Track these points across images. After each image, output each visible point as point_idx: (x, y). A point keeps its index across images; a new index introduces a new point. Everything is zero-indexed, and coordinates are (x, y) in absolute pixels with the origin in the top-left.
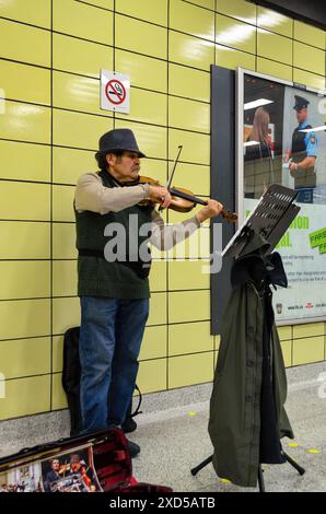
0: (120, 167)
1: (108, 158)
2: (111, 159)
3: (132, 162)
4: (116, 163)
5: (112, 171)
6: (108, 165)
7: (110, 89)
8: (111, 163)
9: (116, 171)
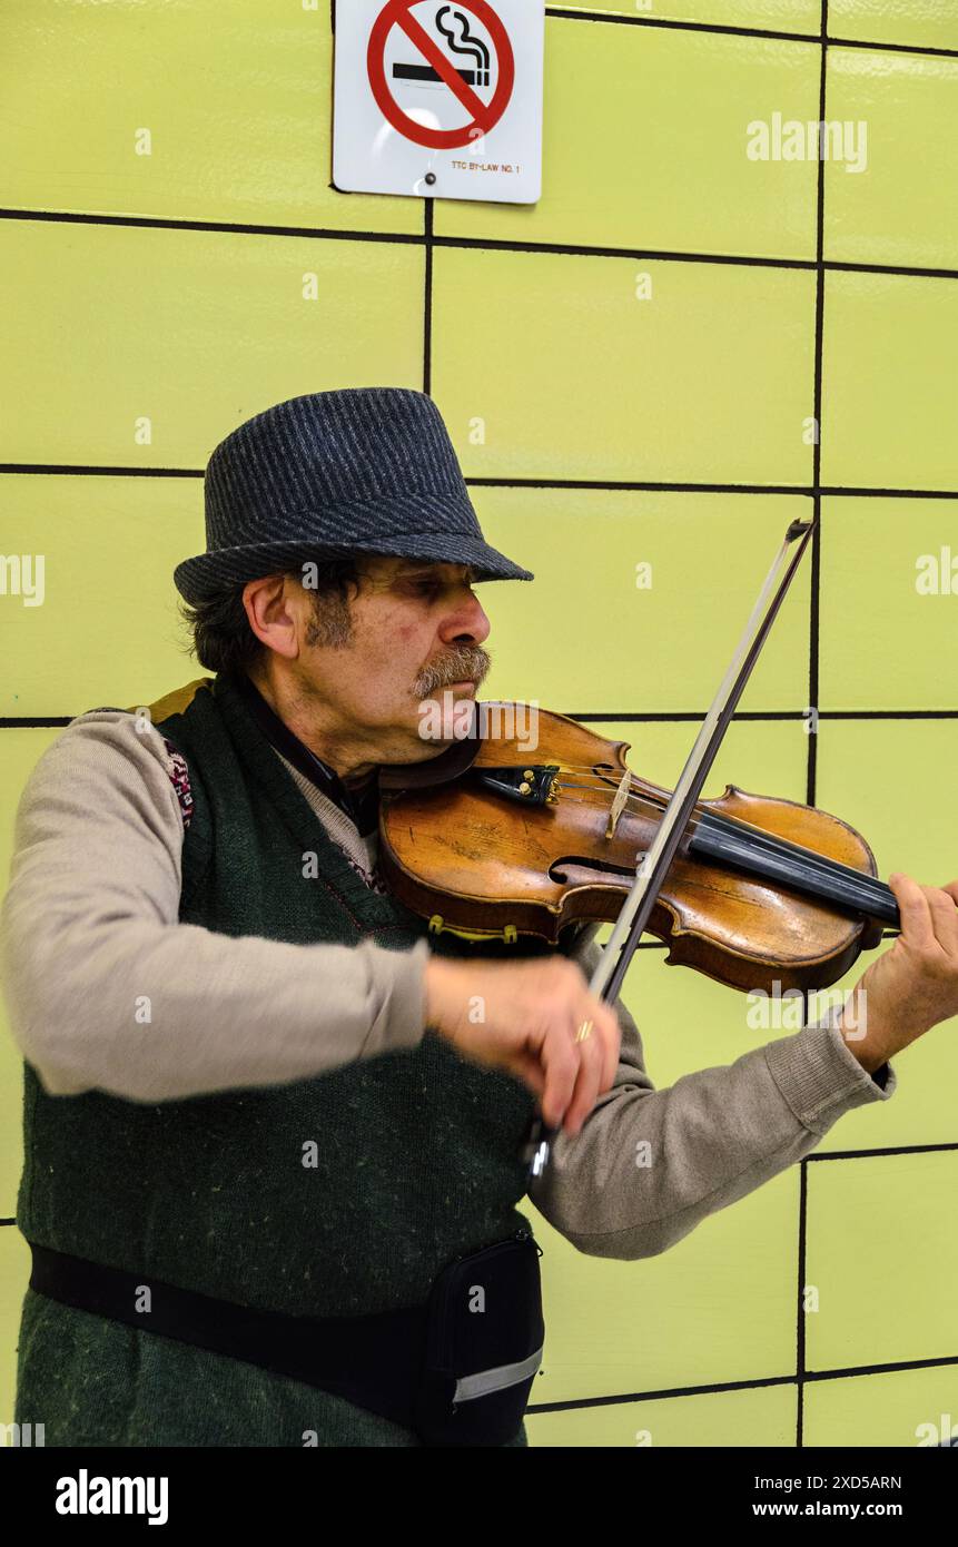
0: (340, 668)
1: (256, 602)
2: (275, 611)
3: (421, 628)
4: (313, 639)
5: (284, 689)
6: (260, 652)
7: (399, 47)
8: (277, 637)
9: (312, 689)
